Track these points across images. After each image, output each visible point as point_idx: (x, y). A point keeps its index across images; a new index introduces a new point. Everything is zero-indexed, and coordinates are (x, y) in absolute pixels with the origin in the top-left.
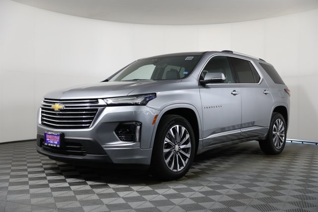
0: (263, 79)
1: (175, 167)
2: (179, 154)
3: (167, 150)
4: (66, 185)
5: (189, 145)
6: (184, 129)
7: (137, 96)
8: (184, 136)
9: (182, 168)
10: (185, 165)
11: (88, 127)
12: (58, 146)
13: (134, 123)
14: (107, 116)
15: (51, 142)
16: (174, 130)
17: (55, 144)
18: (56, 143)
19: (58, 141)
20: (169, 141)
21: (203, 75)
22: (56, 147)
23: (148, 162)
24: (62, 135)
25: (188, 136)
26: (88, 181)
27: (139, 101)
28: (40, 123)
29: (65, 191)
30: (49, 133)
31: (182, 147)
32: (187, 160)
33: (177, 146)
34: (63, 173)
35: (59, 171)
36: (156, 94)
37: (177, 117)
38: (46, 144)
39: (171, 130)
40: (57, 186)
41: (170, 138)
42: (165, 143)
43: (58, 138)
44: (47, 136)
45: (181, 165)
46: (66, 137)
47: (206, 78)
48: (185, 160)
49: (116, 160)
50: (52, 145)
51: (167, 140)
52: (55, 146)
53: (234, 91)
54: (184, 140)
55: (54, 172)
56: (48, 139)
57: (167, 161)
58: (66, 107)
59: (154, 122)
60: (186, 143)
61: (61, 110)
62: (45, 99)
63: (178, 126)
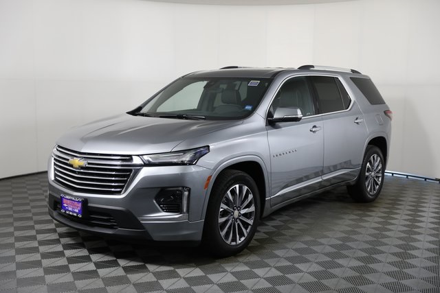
0: (354, 102)
1: (234, 239)
2: (239, 222)
3: (223, 219)
4: (91, 267)
5: (252, 209)
6: (245, 188)
7: (184, 152)
8: (246, 196)
9: (243, 239)
10: (246, 235)
11: (119, 193)
12: (80, 216)
13: (180, 188)
14: (144, 179)
15: (70, 209)
16: (233, 192)
17: (75, 212)
18: (77, 211)
19: (79, 208)
20: (226, 207)
21: (272, 110)
22: (77, 217)
23: (199, 237)
24: (85, 202)
25: (251, 197)
26: (119, 258)
27: (187, 158)
28: (53, 178)
29: (92, 278)
30: (67, 197)
31: (243, 212)
32: (250, 227)
33: (236, 213)
34: (85, 243)
35: (80, 240)
36: (208, 146)
37: (236, 175)
38: (63, 211)
39: (229, 192)
40: (81, 270)
41: (228, 203)
42: (221, 210)
43: (80, 205)
44: (64, 201)
45: (241, 234)
46: (89, 205)
47: (276, 116)
48: (246, 229)
49: (157, 236)
50: (71, 213)
51: (223, 207)
52: (75, 214)
53: (315, 127)
54: (246, 203)
55: (73, 242)
56: (65, 205)
57: (223, 233)
58: (89, 164)
59: (207, 185)
60: (248, 206)
61: (82, 168)
62: (59, 147)
63: (237, 186)
